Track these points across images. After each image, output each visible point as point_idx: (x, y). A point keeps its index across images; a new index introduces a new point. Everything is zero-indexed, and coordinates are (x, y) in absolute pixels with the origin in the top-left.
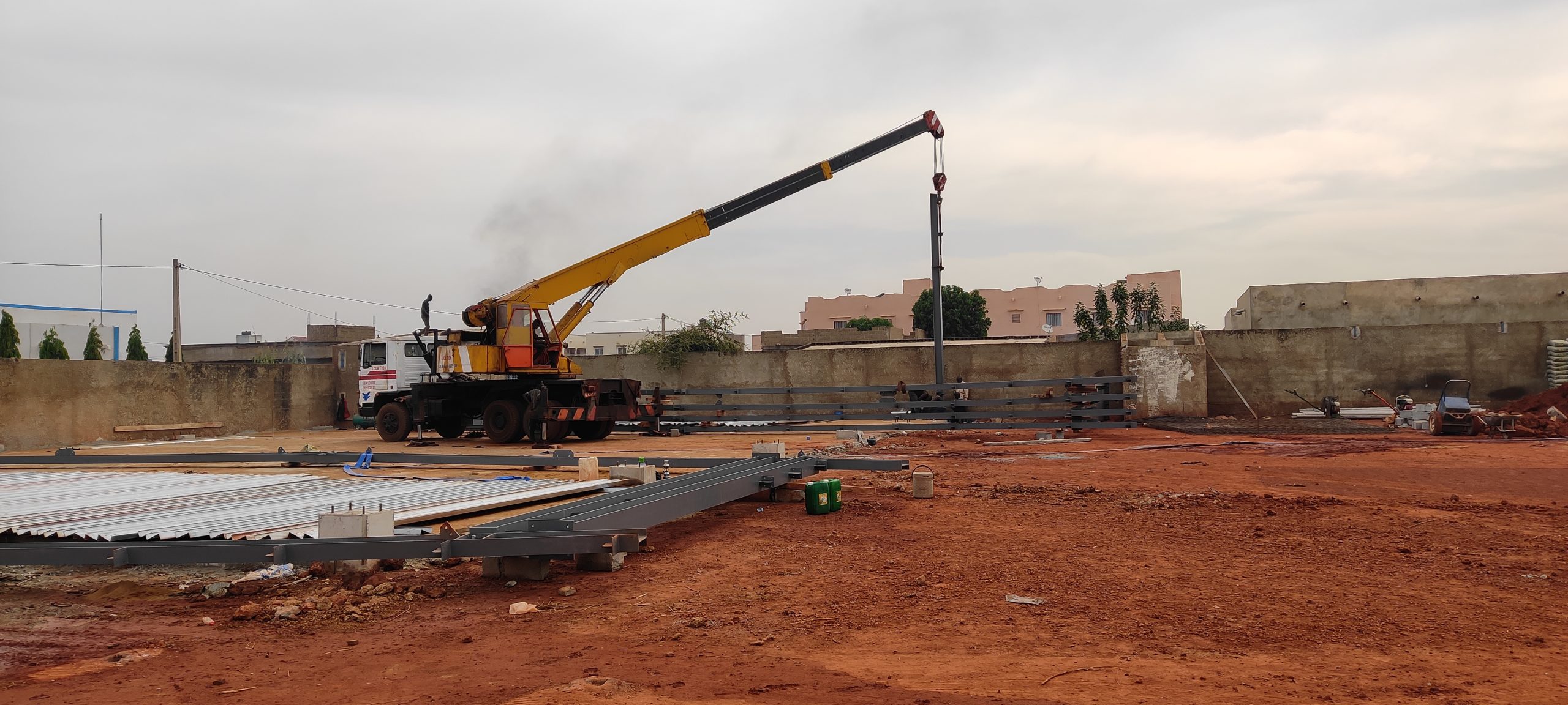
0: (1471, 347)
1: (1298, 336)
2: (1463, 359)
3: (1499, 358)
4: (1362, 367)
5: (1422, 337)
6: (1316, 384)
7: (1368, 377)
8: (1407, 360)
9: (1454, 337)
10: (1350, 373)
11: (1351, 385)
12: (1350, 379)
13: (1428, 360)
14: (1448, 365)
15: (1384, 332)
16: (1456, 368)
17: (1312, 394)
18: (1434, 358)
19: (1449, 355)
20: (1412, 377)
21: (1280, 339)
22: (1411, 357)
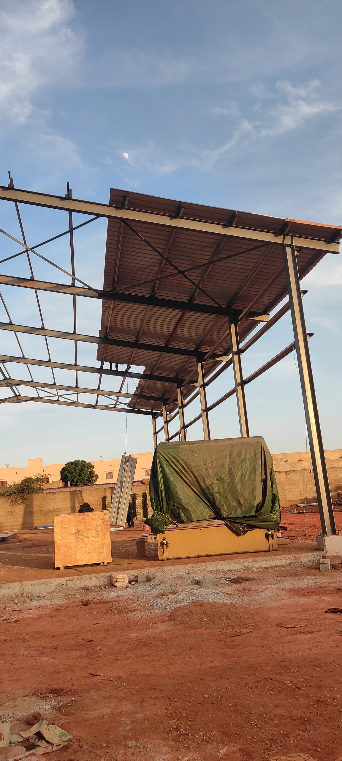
6: (300, 492)
10: (311, 487)
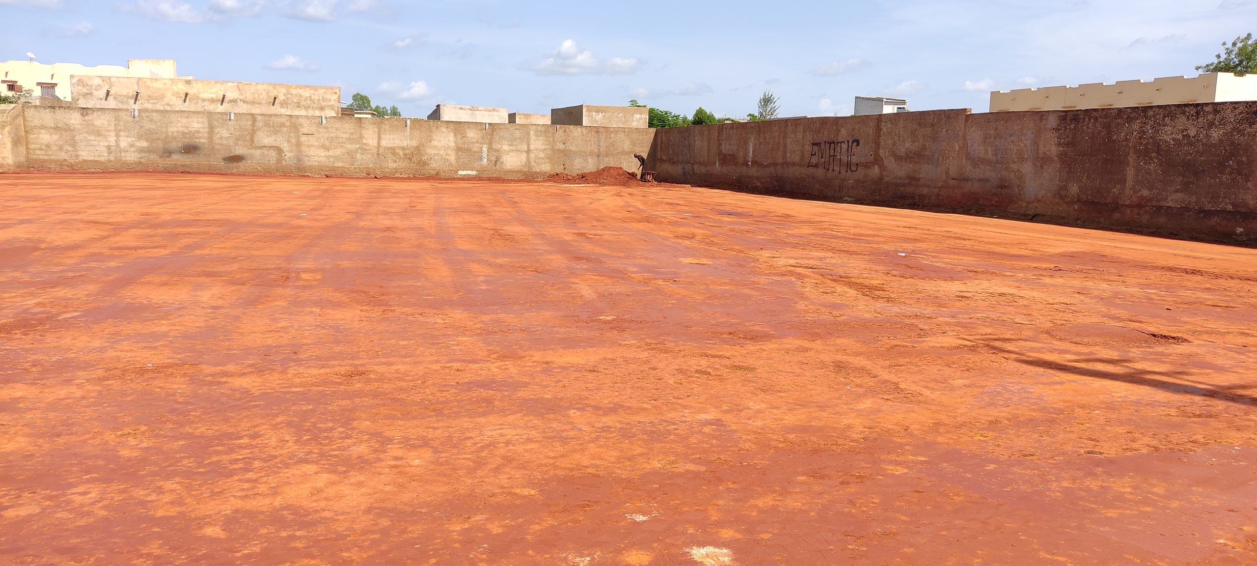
0: (211, 128)
1: (95, 113)
2: (206, 135)
3: (229, 135)
4: (140, 137)
5: (179, 119)
6: (109, 147)
7: (145, 144)
8: (170, 134)
9: (200, 120)
10: (132, 141)
11: (132, 149)
12: (132, 145)
13: (184, 134)
14: (197, 138)
15: (154, 114)
16: (202, 141)
17: (106, 155)
18: (188, 133)
19: (198, 132)
20: (174, 145)
21: (82, 114)
22: (173, 132)
